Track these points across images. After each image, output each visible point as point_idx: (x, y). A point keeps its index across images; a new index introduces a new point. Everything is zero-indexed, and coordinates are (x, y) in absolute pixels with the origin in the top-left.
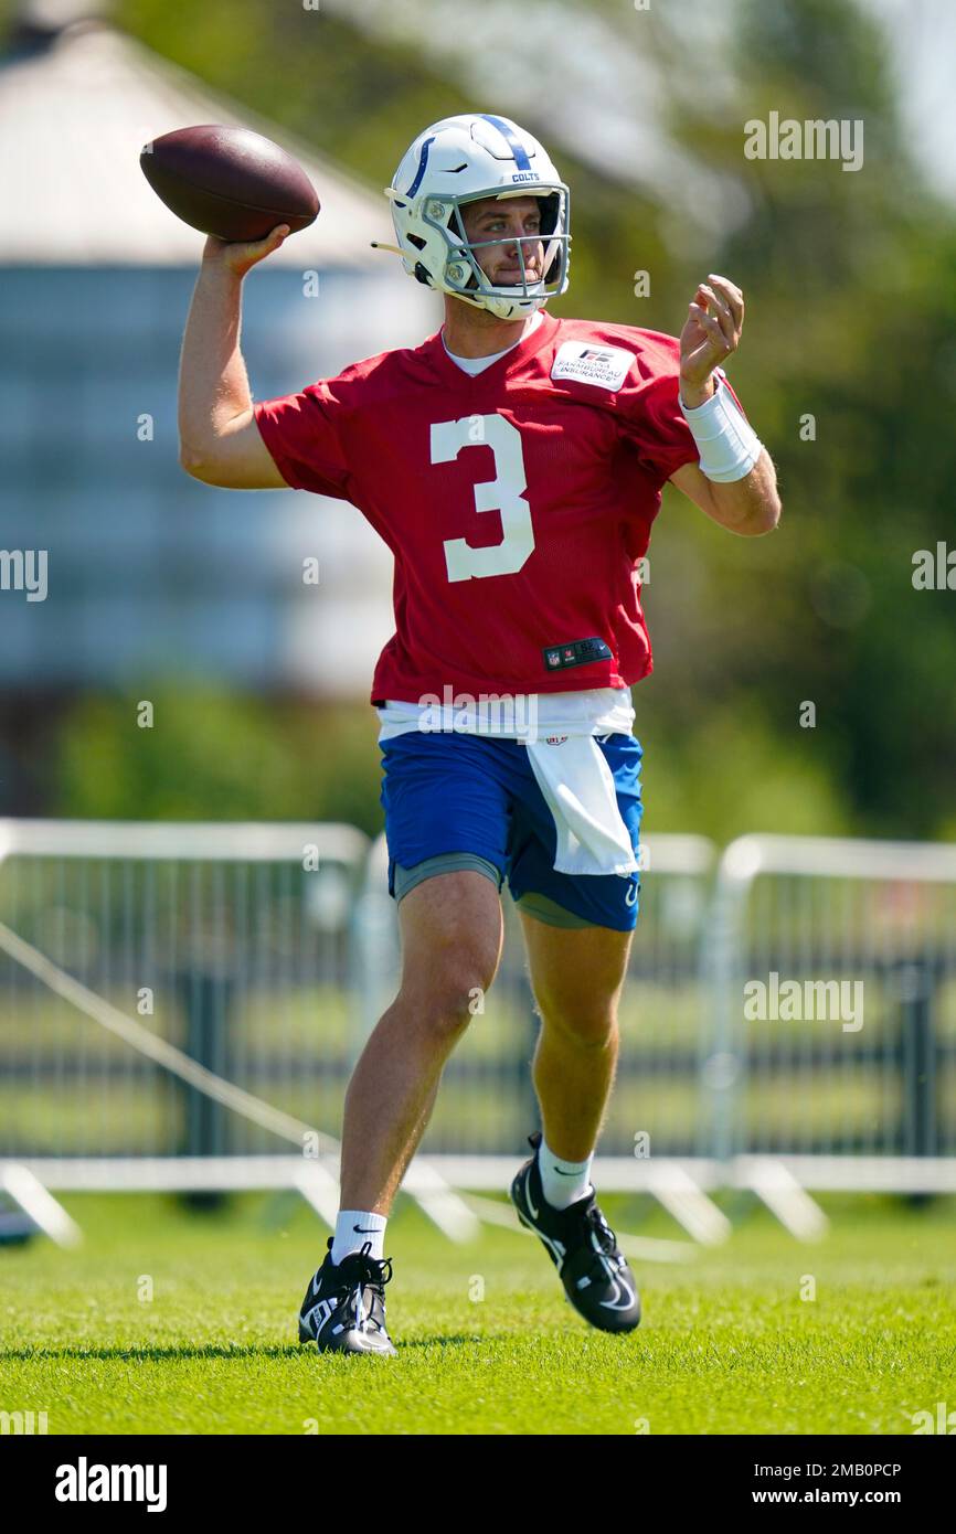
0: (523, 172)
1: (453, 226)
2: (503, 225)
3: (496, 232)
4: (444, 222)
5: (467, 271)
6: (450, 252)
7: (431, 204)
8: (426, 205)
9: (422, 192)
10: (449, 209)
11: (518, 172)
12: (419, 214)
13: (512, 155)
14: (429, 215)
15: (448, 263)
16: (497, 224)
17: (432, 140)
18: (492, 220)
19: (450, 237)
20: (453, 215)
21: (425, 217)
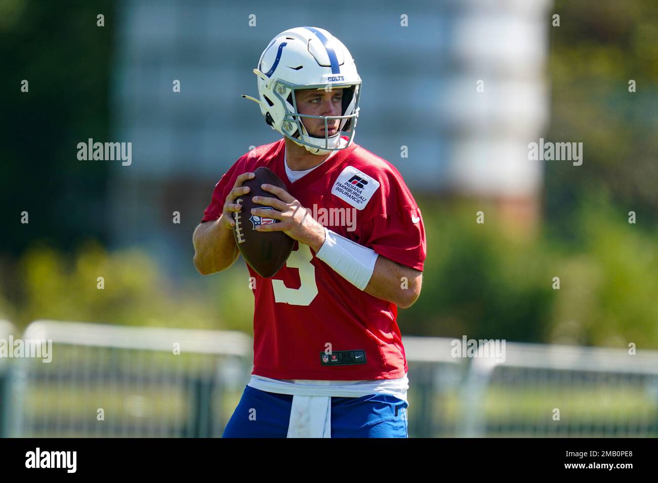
0: (336, 75)
1: (290, 100)
2: (320, 99)
3: (315, 103)
4: (285, 97)
5: (295, 127)
6: (286, 116)
7: (279, 85)
8: (276, 85)
9: (275, 76)
10: (289, 91)
11: (331, 75)
12: (272, 89)
13: (329, 64)
14: (278, 92)
15: (284, 121)
16: (317, 99)
17: (284, 44)
18: (314, 98)
19: (287, 106)
20: (291, 94)
21: (274, 92)
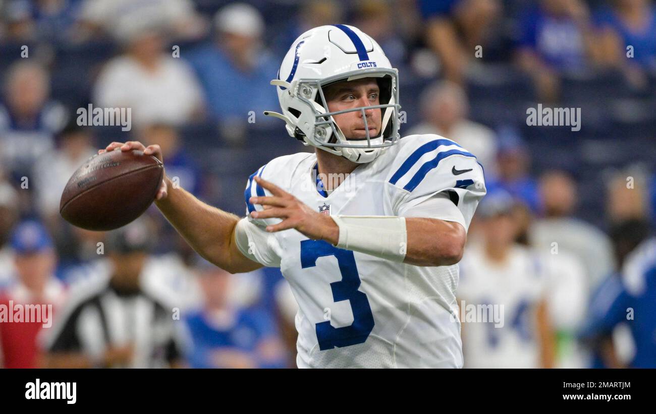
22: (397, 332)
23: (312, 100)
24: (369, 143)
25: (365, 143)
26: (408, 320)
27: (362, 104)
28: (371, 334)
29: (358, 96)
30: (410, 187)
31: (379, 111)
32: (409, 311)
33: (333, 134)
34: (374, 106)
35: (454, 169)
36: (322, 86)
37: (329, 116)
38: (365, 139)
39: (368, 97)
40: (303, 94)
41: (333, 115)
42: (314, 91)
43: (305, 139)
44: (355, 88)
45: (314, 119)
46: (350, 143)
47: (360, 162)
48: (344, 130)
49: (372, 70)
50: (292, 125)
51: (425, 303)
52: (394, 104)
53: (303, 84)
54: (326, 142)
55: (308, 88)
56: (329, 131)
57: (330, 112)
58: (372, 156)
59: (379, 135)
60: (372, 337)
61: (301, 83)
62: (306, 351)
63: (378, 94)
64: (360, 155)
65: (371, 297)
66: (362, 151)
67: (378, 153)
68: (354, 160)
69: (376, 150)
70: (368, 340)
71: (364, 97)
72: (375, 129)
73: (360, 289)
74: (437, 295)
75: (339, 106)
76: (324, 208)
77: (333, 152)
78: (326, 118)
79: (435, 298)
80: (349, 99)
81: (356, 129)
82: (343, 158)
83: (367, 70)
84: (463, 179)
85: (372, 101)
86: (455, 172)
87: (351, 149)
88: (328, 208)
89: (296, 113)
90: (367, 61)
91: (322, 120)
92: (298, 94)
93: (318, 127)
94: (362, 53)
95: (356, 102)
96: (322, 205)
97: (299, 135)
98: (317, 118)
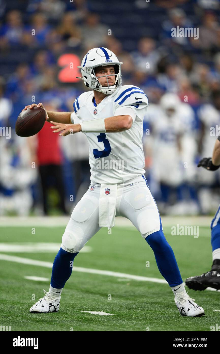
22: (119, 153)
23: (90, 73)
24: (109, 88)
25: (107, 88)
26: (123, 149)
27: (108, 74)
28: (110, 153)
29: (106, 72)
30: (120, 103)
31: (114, 77)
32: (123, 145)
33: (97, 85)
34: (112, 75)
35: (136, 98)
36: (93, 68)
37: (96, 78)
38: (108, 86)
39: (110, 72)
40: (87, 71)
41: (97, 78)
42: (91, 70)
43: (89, 86)
44: (105, 69)
45: (91, 79)
46: (103, 88)
47: (107, 94)
48: (101, 83)
49: (110, 63)
50: (85, 82)
51: (129, 142)
52: (120, 74)
53: (87, 68)
54: (95, 87)
55: (89, 69)
56: (96, 83)
57: (96, 77)
58: (111, 92)
59: (114, 85)
60: (111, 154)
61: (87, 67)
62: (91, 158)
63: (114, 71)
64: (107, 92)
65: (110, 141)
66: (108, 90)
67: (113, 91)
68: (105, 93)
69: (112, 90)
70: (110, 155)
71: (109, 72)
72: (113, 83)
73: (106, 138)
74: (133, 140)
75: (100, 75)
76: (95, 110)
77: (98, 91)
78: (95, 79)
79: (133, 141)
80: (103, 73)
81: (105, 83)
82: (101, 93)
83: (109, 63)
84: (139, 101)
85: (112, 73)
86: (136, 99)
87: (104, 90)
88: (96, 110)
89: (86, 78)
90: (109, 60)
91: (94, 80)
92: (86, 71)
93: (93, 82)
94: (107, 57)
95: (106, 74)
96: (95, 109)
97: (87, 85)
98: (92, 79)
